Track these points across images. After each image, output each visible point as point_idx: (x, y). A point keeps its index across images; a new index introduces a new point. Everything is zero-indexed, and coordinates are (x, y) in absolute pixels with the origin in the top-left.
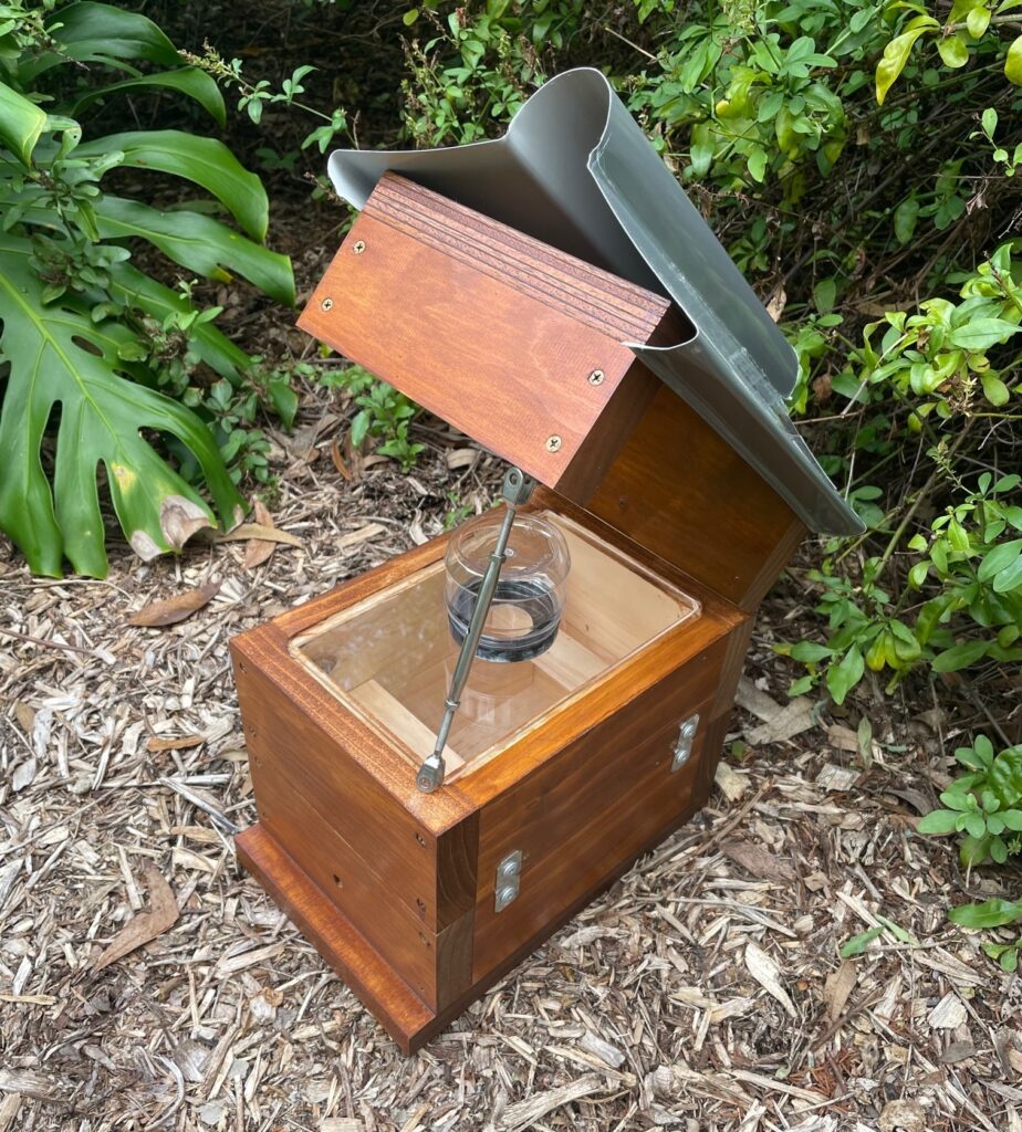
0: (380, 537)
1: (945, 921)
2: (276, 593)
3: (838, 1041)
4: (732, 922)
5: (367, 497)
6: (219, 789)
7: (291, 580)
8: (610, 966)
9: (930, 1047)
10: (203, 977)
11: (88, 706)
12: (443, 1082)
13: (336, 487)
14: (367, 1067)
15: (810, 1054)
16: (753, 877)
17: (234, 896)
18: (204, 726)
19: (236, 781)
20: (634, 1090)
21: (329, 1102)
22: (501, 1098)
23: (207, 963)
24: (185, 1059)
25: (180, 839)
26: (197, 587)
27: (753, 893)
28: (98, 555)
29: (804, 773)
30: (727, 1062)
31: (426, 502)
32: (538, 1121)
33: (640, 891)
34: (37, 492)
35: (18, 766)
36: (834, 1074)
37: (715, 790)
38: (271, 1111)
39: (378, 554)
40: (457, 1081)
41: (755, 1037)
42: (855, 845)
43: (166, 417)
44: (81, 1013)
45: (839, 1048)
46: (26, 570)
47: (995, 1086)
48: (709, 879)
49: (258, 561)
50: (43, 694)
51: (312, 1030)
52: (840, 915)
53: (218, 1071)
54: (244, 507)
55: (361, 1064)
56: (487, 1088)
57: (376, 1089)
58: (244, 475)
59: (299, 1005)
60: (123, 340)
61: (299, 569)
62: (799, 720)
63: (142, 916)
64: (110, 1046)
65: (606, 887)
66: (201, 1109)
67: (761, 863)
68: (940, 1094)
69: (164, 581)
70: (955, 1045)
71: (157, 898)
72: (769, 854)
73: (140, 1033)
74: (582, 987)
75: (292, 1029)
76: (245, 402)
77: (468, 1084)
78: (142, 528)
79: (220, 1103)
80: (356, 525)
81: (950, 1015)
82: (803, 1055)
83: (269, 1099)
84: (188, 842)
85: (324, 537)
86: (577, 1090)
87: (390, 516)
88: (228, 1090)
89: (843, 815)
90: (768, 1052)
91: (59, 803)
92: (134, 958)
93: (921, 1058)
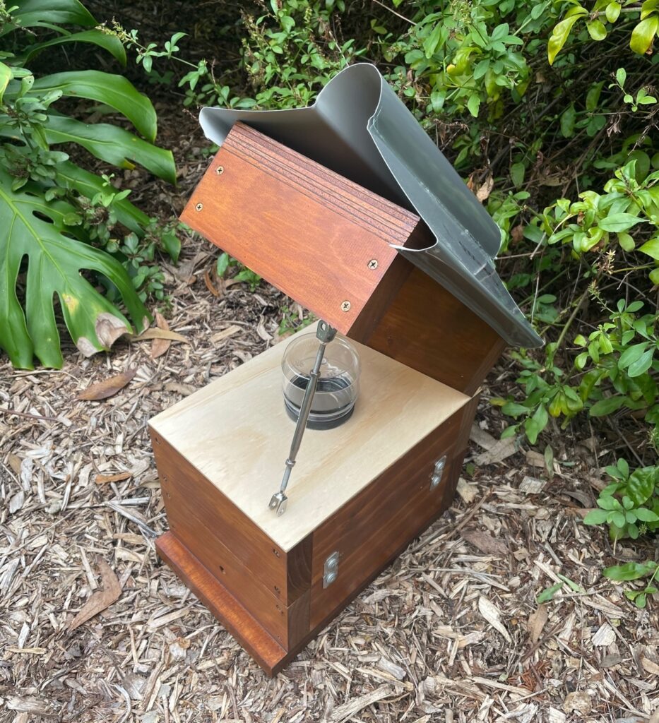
0: (238, 334)
1: (601, 576)
2: (172, 374)
3: (537, 655)
4: (470, 583)
5: (228, 307)
6: (142, 507)
7: (182, 365)
8: (395, 614)
9: (593, 658)
10: (139, 632)
11: (56, 455)
12: (293, 693)
13: (208, 300)
14: (245, 685)
15: (520, 664)
16: (482, 553)
17: (156, 578)
18: (131, 466)
19: (153, 502)
20: (412, 692)
21: (223, 710)
22: (330, 703)
23: (141, 623)
24: (130, 686)
25: (119, 543)
26: (121, 373)
27: (483, 563)
28: (57, 354)
29: (512, 483)
30: (469, 672)
31: (267, 310)
32: (354, 717)
33: (412, 565)
34: (15, 315)
35: (12, 497)
36: (535, 677)
37: (457, 496)
38: (186, 716)
39: (237, 346)
40: (302, 692)
41: (486, 656)
42: (544, 530)
43: (96, 262)
44: (63, 658)
45: (538, 660)
46: (10, 365)
47: (634, 681)
48: (455, 555)
49: (160, 354)
50: (25, 448)
51: (210, 664)
52: (536, 575)
53: (152, 693)
54: (149, 317)
55: (241, 684)
56: (321, 698)
57: (252, 700)
58: (148, 295)
59: (201, 647)
60: (66, 212)
61: (187, 358)
62: (507, 448)
63: (98, 593)
64: (82, 679)
65: (391, 563)
66: (142, 718)
67: (487, 544)
68: (600, 687)
69: (100, 369)
70: (609, 656)
71: (107, 581)
72: (490, 538)
73: (101, 670)
74: (378, 628)
75: (197, 663)
76: (147, 248)
77: (309, 694)
78: (85, 336)
79: (154, 712)
80: (222, 327)
81: (605, 637)
82: (516, 665)
83: (185, 709)
84: (124, 544)
85: (201, 335)
86: (377, 696)
87: (243, 320)
88: (158, 704)
89: (536, 510)
90: (494, 664)
91: (40, 520)
92: (94, 621)
93: (588, 665)
